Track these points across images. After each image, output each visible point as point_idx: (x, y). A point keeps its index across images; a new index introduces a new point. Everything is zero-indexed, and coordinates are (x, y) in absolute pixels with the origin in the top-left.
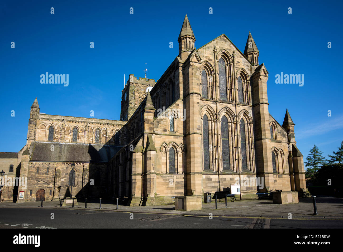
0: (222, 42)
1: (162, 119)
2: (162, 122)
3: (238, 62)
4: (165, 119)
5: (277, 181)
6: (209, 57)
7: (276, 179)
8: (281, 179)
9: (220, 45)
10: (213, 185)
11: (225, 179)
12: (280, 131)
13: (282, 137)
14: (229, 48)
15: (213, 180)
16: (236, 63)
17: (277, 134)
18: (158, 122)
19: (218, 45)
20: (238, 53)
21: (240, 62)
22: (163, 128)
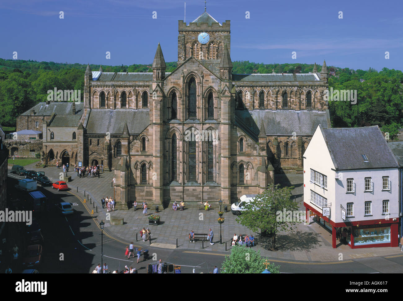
0: (190, 64)
1: (136, 143)
2: (135, 145)
3: (206, 81)
4: (137, 143)
5: (242, 192)
6: (176, 82)
7: (241, 190)
8: (247, 190)
9: (188, 68)
10: (177, 194)
11: (188, 189)
12: (250, 144)
13: (252, 150)
14: (197, 68)
15: (176, 190)
16: (205, 82)
17: (247, 147)
18: (133, 145)
19: (186, 68)
20: (207, 72)
21: (208, 81)
22: (135, 149)
